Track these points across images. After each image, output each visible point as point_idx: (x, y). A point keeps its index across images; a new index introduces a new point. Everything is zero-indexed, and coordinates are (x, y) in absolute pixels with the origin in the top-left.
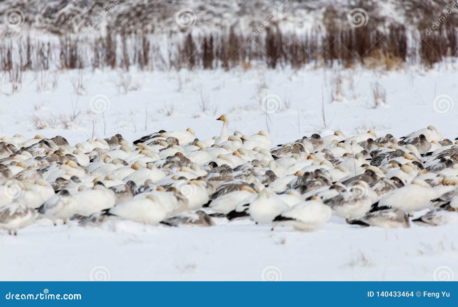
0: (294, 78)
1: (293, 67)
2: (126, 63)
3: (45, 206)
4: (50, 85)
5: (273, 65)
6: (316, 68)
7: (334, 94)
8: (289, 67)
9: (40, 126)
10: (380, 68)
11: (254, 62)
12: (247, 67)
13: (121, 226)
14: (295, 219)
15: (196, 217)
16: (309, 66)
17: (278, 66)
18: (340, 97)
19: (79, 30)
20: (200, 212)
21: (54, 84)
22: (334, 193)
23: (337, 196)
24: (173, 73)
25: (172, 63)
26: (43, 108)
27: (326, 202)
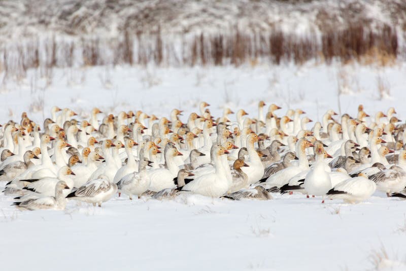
0: (299, 74)
1: (296, 63)
2: (143, 61)
3: (122, 182)
4: (79, 80)
5: (277, 61)
6: (316, 64)
7: (342, 88)
8: (292, 64)
9: (85, 116)
10: (375, 64)
11: (259, 59)
12: (254, 63)
13: (192, 199)
14: (346, 193)
15: (256, 192)
16: (311, 63)
17: (282, 62)
18: (346, 90)
19: (92, 31)
20: (259, 188)
21: (83, 79)
22: (376, 170)
23: (379, 173)
24: (187, 69)
25: (185, 60)
26: (79, 101)
27: (370, 178)
